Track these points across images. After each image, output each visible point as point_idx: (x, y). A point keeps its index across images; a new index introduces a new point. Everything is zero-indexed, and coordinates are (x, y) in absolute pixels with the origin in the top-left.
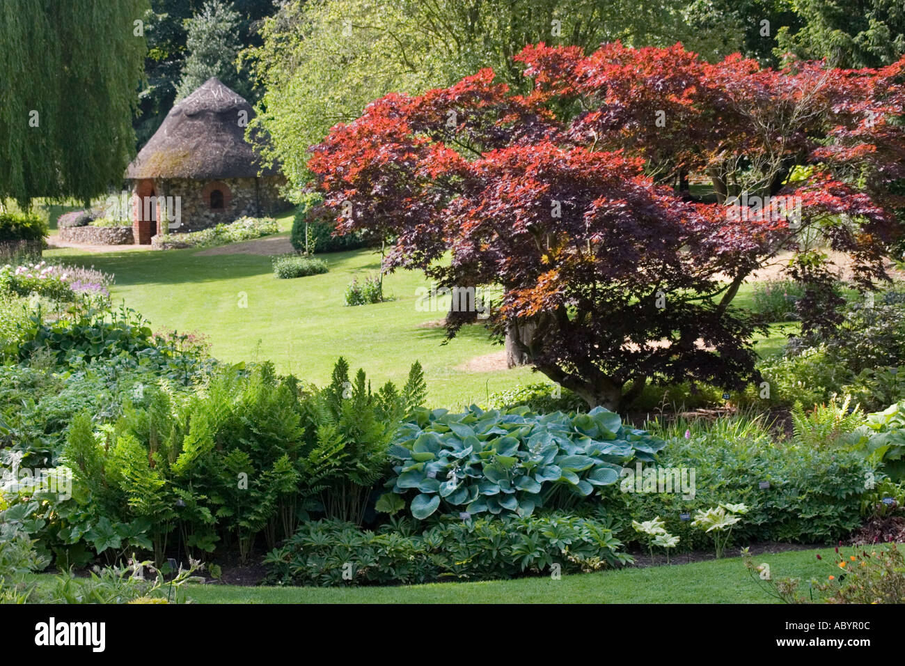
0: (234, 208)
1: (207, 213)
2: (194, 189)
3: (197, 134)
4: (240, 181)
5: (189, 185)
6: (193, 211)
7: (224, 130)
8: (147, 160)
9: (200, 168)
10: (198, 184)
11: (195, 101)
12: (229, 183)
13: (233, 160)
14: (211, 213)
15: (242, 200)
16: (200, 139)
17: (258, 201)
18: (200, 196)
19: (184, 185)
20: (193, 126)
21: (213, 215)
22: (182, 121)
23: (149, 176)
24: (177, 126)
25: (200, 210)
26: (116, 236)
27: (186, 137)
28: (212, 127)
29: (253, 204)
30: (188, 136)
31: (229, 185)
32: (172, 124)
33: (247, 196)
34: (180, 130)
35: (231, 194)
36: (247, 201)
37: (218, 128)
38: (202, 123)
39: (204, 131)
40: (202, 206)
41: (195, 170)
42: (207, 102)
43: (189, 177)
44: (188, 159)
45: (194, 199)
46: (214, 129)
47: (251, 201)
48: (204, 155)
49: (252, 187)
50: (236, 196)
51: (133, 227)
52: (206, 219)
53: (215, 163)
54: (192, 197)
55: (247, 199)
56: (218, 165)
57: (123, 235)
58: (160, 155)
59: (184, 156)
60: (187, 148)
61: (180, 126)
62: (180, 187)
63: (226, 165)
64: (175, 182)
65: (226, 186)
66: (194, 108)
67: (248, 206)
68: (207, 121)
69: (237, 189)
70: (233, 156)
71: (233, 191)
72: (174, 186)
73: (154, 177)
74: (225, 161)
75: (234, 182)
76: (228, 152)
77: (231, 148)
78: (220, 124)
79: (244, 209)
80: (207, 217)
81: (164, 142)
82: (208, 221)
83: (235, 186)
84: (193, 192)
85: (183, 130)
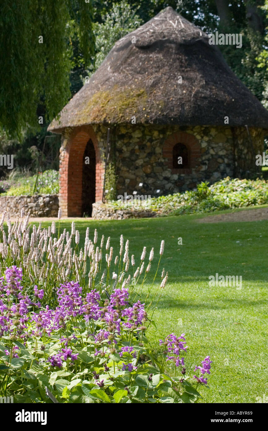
0: (204, 168)
1: (167, 174)
2: (151, 140)
3: (154, 70)
4: (213, 132)
5: (144, 135)
6: (149, 171)
7: (189, 65)
8: (85, 103)
9: (162, 111)
10: (156, 134)
11: (148, 31)
12: (199, 133)
13: (206, 102)
14: (172, 173)
15: (214, 159)
16: (159, 75)
17: (234, 160)
18: (158, 150)
19: (137, 135)
20: (149, 59)
21: (176, 177)
22: (131, 54)
23: (89, 121)
24: (125, 61)
25: (158, 169)
26: (37, 205)
27: (139, 73)
28: (174, 61)
29: (228, 165)
30: (142, 71)
31: (198, 137)
32: (117, 60)
33: (221, 153)
34: (130, 65)
35: (201, 149)
36: (220, 160)
37: (181, 62)
38: (160, 56)
39: (164, 66)
40: (160, 164)
41: (155, 113)
42: (165, 31)
43: (147, 122)
44: (144, 99)
45: (150, 155)
46: (177, 64)
47: (226, 160)
48: (166, 94)
49: (227, 141)
50: (207, 152)
51: (60, 195)
52: (166, 182)
53: (182, 105)
54: (148, 151)
55: (221, 157)
56: (186, 108)
57: (46, 204)
58: (104, 95)
59: (139, 95)
60: (141, 84)
61: (129, 60)
62: (131, 137)
63: (197, 108)
64: (123, 131)
65: (194, 137)
66: (147, 38)
67: (222, 167)
68: (167, 54)
69: (209, 142)
70: (205, 98)
71: (204, 145)
72: (122, 137)
73: (97, 121)
74: (195, 103)
75: (206, 133)
76: (198, 92)
77: (202, 87)
78: (184, 58)
79: (216, 171)
80: (166, 179)
81: (108, 80)
82: (168, 186)
83: (206, 138)
84: (148, 144)
85: (135, 65)
